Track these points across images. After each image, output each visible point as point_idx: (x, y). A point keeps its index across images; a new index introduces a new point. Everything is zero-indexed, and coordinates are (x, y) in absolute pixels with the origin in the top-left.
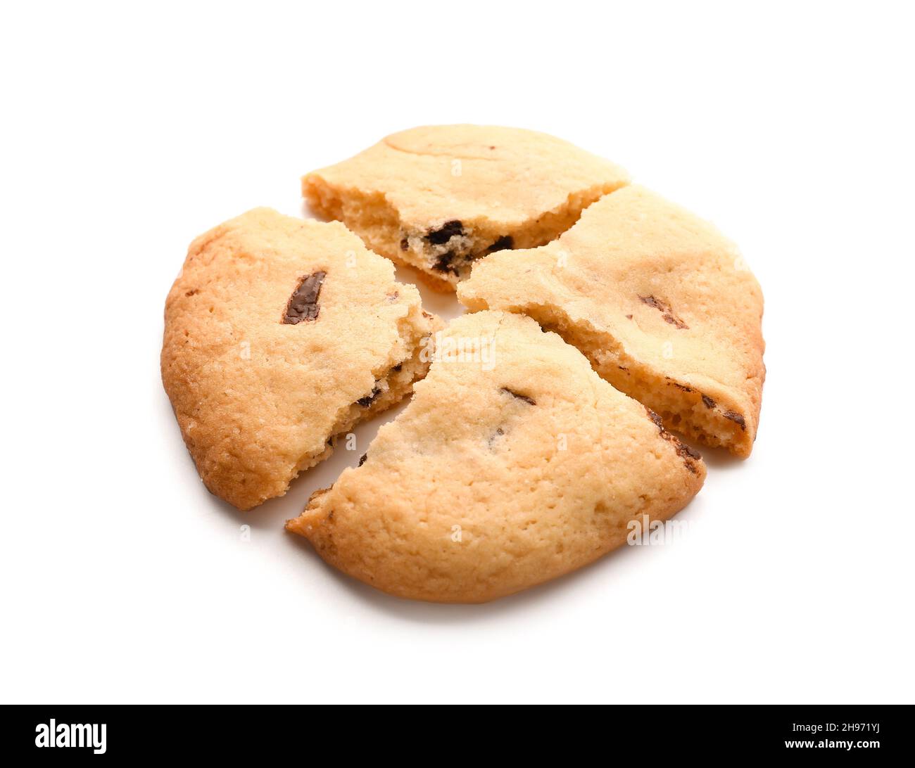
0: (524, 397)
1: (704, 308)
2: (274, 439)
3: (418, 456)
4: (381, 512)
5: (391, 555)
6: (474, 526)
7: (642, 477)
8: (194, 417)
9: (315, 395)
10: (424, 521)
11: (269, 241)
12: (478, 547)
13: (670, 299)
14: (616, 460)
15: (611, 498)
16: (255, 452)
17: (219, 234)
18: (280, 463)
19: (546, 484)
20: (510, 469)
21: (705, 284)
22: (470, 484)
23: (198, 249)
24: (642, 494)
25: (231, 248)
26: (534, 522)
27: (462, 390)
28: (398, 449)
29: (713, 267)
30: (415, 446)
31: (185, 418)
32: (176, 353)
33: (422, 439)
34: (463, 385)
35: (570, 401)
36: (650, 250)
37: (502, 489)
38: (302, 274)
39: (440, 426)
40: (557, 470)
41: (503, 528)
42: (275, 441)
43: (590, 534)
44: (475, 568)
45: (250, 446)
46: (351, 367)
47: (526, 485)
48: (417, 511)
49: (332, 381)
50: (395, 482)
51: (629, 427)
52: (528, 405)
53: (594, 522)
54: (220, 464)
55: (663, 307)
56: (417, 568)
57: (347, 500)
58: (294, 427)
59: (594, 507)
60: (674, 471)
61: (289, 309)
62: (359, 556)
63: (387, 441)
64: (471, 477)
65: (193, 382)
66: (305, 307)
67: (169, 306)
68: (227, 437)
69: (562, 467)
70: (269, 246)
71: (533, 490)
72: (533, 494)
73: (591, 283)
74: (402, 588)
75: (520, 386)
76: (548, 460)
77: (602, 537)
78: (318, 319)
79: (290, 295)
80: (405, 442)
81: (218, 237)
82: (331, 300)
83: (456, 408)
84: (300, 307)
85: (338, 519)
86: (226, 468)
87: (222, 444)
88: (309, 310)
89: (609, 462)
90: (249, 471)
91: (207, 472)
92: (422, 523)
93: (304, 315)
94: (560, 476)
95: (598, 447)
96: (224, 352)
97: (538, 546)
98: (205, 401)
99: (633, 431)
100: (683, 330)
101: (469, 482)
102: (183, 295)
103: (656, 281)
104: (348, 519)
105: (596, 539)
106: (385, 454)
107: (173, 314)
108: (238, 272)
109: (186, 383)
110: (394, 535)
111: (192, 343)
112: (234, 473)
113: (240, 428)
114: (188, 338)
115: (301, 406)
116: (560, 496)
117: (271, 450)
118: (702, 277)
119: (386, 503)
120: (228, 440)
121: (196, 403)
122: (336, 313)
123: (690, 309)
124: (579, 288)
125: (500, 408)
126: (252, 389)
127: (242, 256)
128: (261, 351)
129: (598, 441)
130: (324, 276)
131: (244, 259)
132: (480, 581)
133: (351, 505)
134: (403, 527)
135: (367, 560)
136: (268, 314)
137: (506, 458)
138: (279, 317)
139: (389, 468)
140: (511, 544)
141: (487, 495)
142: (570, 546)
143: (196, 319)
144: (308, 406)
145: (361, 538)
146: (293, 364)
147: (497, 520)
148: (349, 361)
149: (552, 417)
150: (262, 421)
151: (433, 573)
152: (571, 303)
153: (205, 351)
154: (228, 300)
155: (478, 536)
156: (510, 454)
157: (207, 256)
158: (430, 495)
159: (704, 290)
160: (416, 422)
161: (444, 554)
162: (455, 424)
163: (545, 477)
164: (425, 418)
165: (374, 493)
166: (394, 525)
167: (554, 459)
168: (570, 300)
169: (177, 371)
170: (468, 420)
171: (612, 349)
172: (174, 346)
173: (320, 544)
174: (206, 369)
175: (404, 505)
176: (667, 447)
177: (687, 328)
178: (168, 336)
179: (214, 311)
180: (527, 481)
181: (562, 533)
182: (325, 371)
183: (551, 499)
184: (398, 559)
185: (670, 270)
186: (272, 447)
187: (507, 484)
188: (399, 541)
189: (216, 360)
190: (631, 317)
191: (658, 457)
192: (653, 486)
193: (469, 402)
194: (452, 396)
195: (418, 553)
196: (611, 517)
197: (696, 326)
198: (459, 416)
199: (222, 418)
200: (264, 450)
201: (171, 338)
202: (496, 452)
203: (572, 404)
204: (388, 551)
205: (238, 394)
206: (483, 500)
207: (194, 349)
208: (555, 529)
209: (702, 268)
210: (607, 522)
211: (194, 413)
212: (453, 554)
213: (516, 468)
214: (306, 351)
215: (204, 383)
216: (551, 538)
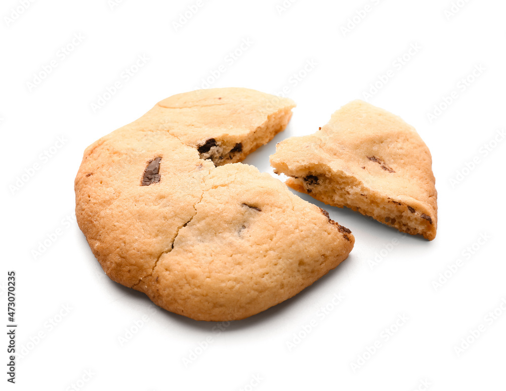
0: (255, 207)
1: (402, 161)
2: (144, 247)
3: (201, 244)
4: (185, 275)
5: (192, 297)
6: (236, 278)
7: (322, 245)
8: (98, 240)
9: (164, 221)
10: (209, 278)
11: (128, 144)
12: (239, 289)
13: (383, 158)
14: (308, 237)
15: (307, 258)
16: (134, 255)
17: (100, 143)
18: (148, 259)
19: (271, 252)
20: (251, 246)
21: (401, 148)
22: (231, 256)
23: (89, 152)
24: (323, 254)
25: (108, 149)
26: (267, 273)
27: (221, 207)
28: (190, 240)
29: (404, 140)
30: (199, 238)
31: (93, 241)
32: (84, 207)
33: (203, 234)
34: (222, 204)
35: (279, 208)
36: (370, 132)
37: (249, 257)
38: (149, 159)
39: (211, 226)
40: (277, 245)
41: (252, 278)
42: (145, 248)
43: (297, 277)
44: (238, 301)
45: (131, 252)
46: (182, 204)
47: (261, 254)
48: (204, 272)
49: (172, 213)
50: (190, 258)
51: (312, 219)
52: (257, 212)
53: (298, 271)
54: (116, 263)
55: (380, 162)
56: (207, 303)
57: (165, 270)
58: (154, 239)
59: (298, 263)
60: (338, 240)
61: (144, 178)
62: (175, 299)
63: (183, 237)
64: (231, 252)
65: (95, 221)
66: (153, 176)
67: (77, 183)
68: (118, 248)
69: (279, 243)
70: (129, 146)
71: (265, 256)
72: (265, 258)
73: (341, 151)
74: (199, 315)
75: (252, 201)
76: (271, 240)
77: (303, 279)
78: (160, 182)
79: (143, 171)
80: (193, 236)
81: (100, 145)
82: (166, 171)
83: (219, 216)
84: (150, 176)
85: (161, 281)
86: (119, 265)
87: (116, 252)
88: (155, 177)
89: (303, 239)
90: (132, 265)
91: (108, 268)
92: (208, 279)
93: (153, 180)
94: (278, 248)
95: (297, 231)
96: (110, 204)
97: (271, 286)
98: (104, 230)
99: (315, 221)
100: (393, 174)
101: (231, 255)
102: (84, 176)
103: (375, 148)
104: (167, 280)
105: (301, 280)
106: (183, 244)
107: (80, 187)
108: (113, 161)
109: (92, 222)
110: (193, 287)
111: (93, 201)
112: (123, 267)
113: (125, 243)
114: (90, 198)
115: (157, 227)
116: (280, 258)
117: (143, 253)
118: (399, 145)
119: (187, 270)
120: (118, 249)
121: (98, 232)
122: (170, 178)
123: (394, 162)
124: (335, 154)
125: (243, 214)
126: (129, 221)
127: (115, 153)
128: (131, 201)
129: (297, 228)
130: (161, 160)
131: (116, 155)
132: (241, 307)
133: (168, 272)
134: (198, 281)
135: (180, 301)
136: (133, 181)
137: (248, 241)
138: (139, 183)
139: (186, 251)
140: (257, 286)
141: (241, 261)
142: (287, 285)
143: (93, 188)
144: (161, 227)
145: (174, 290)
146: (150, 206)
147: (248, 274)
148: (181, 202)
149: (271, 217)
150: (136, 237)
151: (216, 305)
152: (332, 162)
153: (101, 204)
154: (110, 176)
155: (238, 283)
156: (251, 238)
157: (95, 155)
158: (210, 263)
159: (400, 151)
160: (198, 225)
161: (221, 294)
162: (219, 225)
163: (271, 249)
164: (203, 223)
165: (180, 265)
166: (192, 281)
167: (275, 239)
168: (331, 161)
169: (86, 216)
170: (226, 222)
171: (356, 185)
172: (83, 204)
173: (152, 295)
174: (102, 213)
175: (196, 270)
176: (333, 228)
177: (394, 172)
178: (78, 199)
179: (103, 183)
180: (261, 252)
181: (282, 278)
182: (168, 208)
183: (275, 260)
184: (197, 299)
185: (382, 143)
186: (144, 251)
187: (251, 254)
188: (196, 290)
189: (107, 208)
190: (364, 168)
191: (329, 234)
192: (328, 250)
193: (226, 212)
194: (216, 210)
195: (207, 295)
196: (307, 267)
197: (399, 171)
198: (221, 221)
199: (114, 238)
200: (139, 253)
201: (80, 200)
202: (243, 238)
203: (281, 209)
204: (190, 295)
205: (121, 225)
206: (239, 264)
207: (94, 204)
208: (278, 276)
209: (399, 140)
210: (305, 270)
211: (98, 238)
212: (226, 293)
213: (255, 245)
214: (156, 199)
215: (102, 221)
216: (277, 281)
